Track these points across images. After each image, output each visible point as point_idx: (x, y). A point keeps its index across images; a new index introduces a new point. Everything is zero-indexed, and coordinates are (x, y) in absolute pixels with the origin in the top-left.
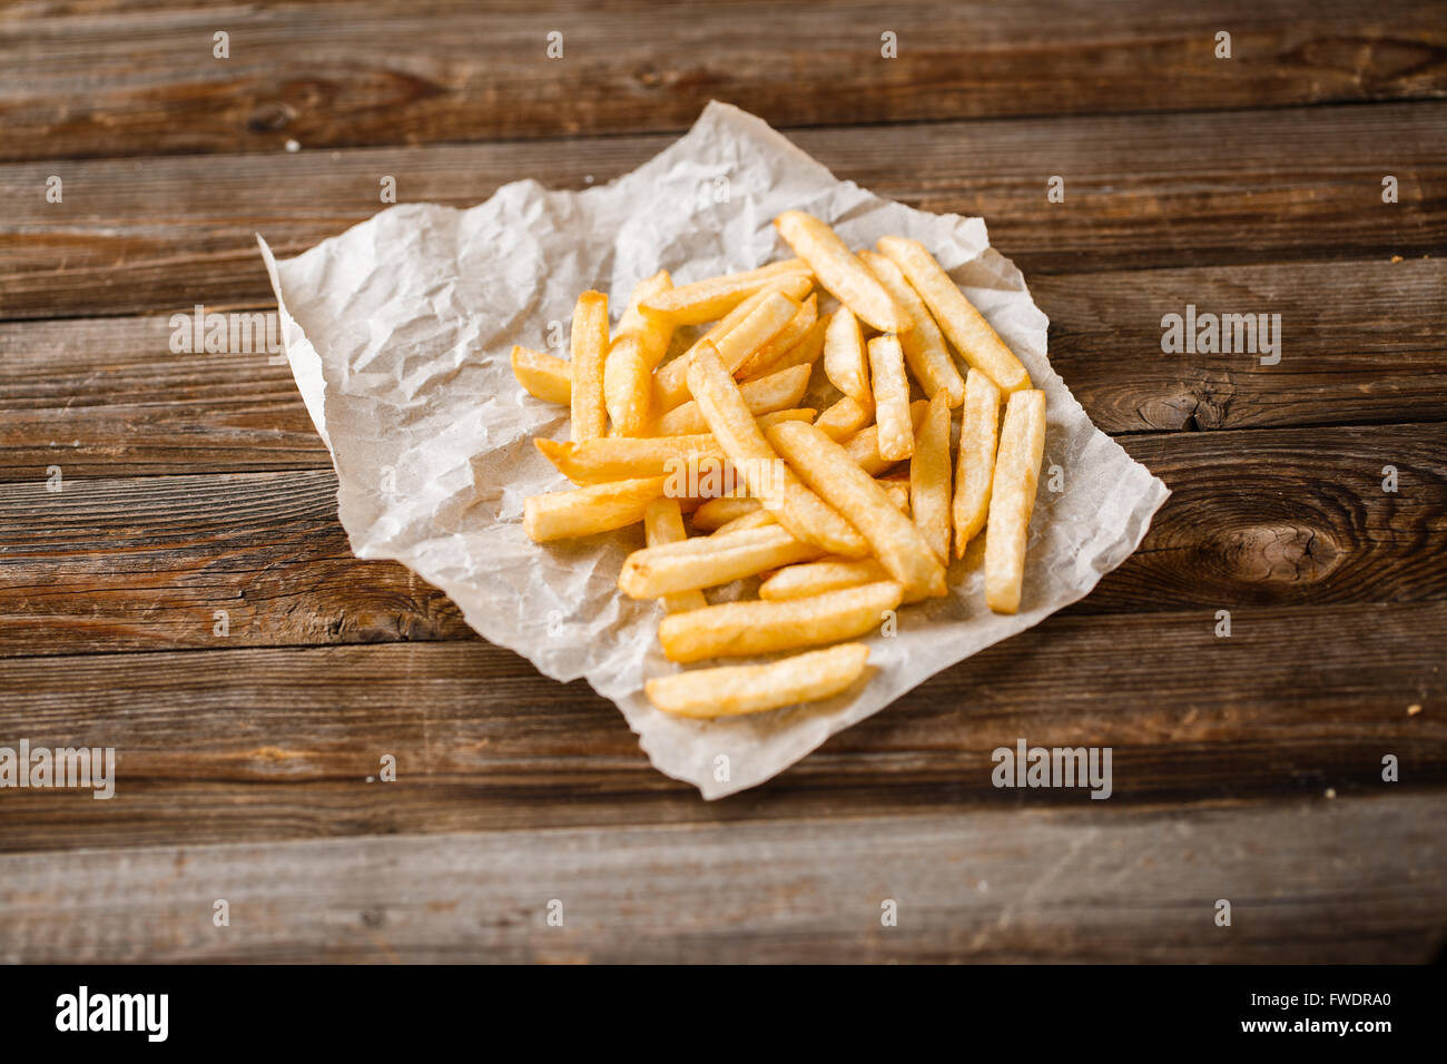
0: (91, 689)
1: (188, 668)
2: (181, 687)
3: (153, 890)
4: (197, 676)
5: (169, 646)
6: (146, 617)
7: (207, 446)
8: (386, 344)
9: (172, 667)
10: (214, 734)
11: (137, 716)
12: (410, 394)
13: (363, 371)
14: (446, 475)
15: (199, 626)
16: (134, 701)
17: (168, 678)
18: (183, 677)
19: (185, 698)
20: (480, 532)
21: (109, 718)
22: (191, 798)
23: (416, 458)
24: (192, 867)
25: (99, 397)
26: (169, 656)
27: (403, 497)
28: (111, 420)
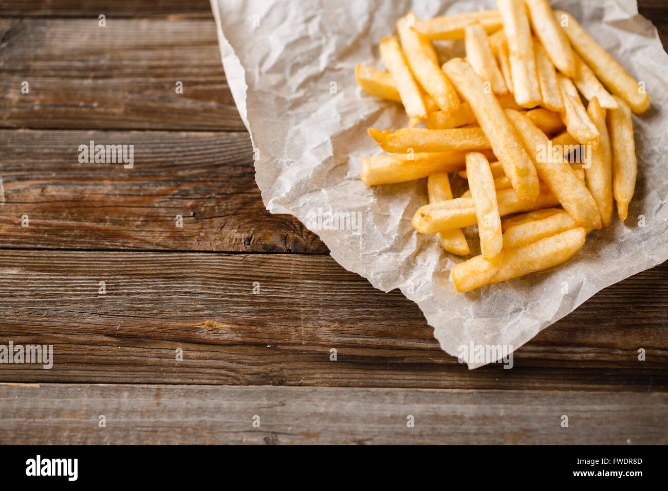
0: (105, 274)
1: (162, 263)
2: (157, 276)
3: (142, 414)
4: (167, 269)
5: (151, 247)
6: (138, 226)
7: (172, 110)
8: (281, 55)
9: (152, 262)
10: (177, 309)
11: (133, 294)
12: (294, 88)
13: (267, 72)
14: (317, 148)
15: (168, 234)
16: (130, 284)
17: (149, 269)
18: (159, 269)
19: (160, 283)
20: (336, 187)
21: (116, 294)
22: (164, 351)
23: (298, 133)
24: (164, 400)
25: (107, 73)
26: (151, 255)
27: (292, 162)
28: (115, 89)
